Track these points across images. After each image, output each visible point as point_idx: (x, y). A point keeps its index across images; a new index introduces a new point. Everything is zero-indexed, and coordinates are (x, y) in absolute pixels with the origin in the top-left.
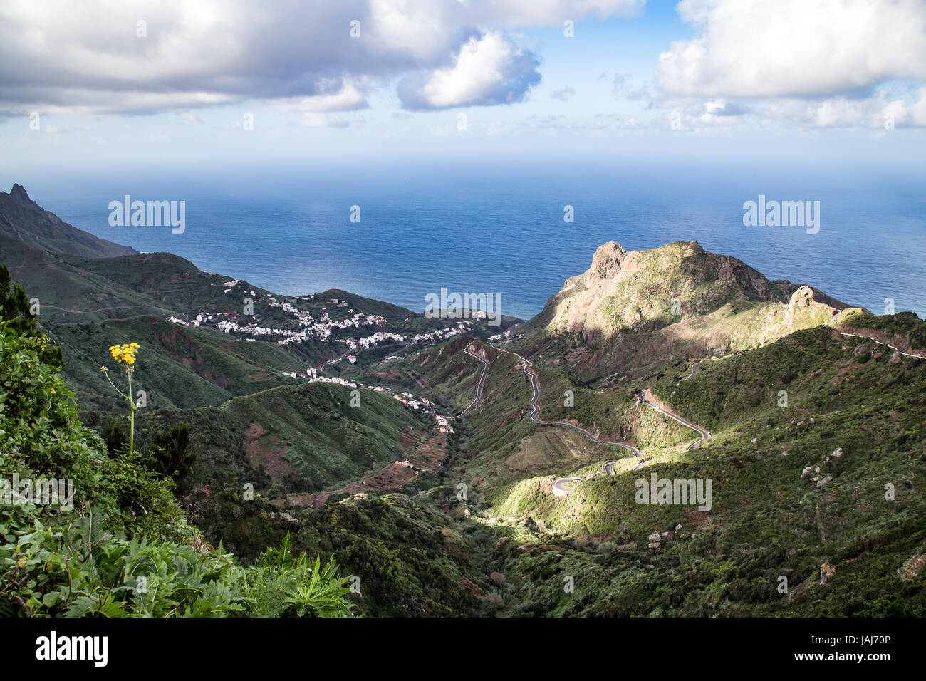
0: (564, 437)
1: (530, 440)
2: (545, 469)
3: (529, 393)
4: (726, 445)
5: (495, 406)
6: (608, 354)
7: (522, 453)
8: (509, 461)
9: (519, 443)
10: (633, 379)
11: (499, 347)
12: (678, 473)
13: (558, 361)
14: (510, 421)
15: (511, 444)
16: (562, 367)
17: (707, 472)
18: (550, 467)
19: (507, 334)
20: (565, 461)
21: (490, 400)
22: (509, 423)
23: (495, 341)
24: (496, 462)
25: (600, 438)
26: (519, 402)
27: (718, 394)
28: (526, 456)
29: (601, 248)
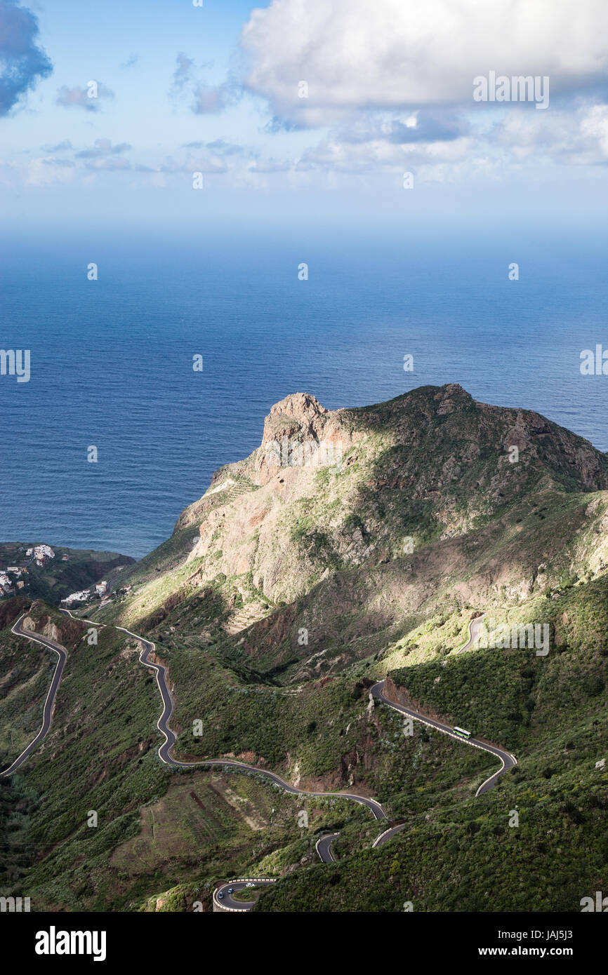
0: (229, 791)
1: (159, 807)
2: (195, 865)
3: (153, 707)
4: (548, 777)
5: (83, 740)
6: (305, 613)
7: (145, 837)
8: (118, 859)
9: (138, 815)
10: (357, 659)
11: (85, 617)
12: (462, 843)
13: (208, 635)
14: (116, 769)
15: (121, 819)
16: (216, 647)
17: (518, 837)
18: (205, 859)
19: (101, 588)
20: (236, 842)
21: (71, 730)
22: (115, 774)
23: (76, 605)
24: (90, 863)
25: (302, 786)
26: (133, 728)
27: (523, 675)
28: (154, 842)
29: (280, 405)
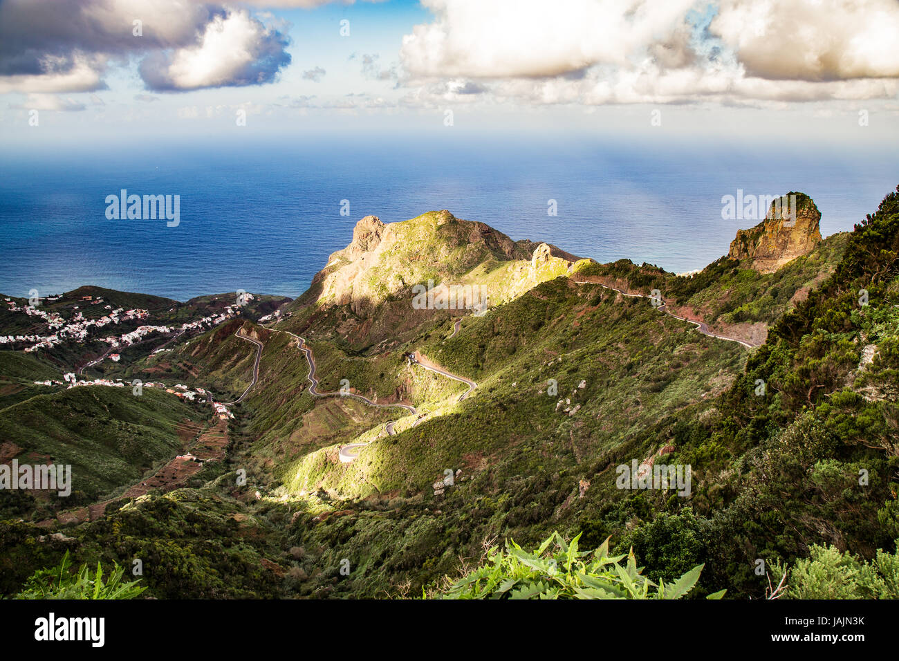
0: (344, 406)
1: (311, 414)
2: (330, 439)
3: (305, 369)
4: (491, 392)
5: (274, 385)
6: (377, 322)
7: (305, 427)
8: (294, 437)
9: (302, 418)
10: (403, 343)
11: (270, 328)
12: (452, 423)
13: (330, 334)
14: (290, 398)
15: (293, 420)
16: (334, 340)
17: (477, 419)
18: (334, 436)
19: (277, 313)
20: (348, 428)
21: (267, 381)
22: (289, 400)
23: (265, 322)
24: (281, 440)
25: (378, 402)
26: (297, 379)
27: (480, 347)
28: (310, 430)
29: (360, 222)
